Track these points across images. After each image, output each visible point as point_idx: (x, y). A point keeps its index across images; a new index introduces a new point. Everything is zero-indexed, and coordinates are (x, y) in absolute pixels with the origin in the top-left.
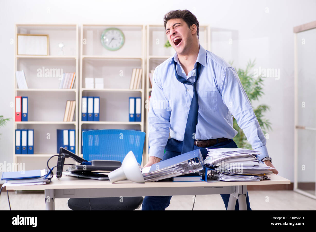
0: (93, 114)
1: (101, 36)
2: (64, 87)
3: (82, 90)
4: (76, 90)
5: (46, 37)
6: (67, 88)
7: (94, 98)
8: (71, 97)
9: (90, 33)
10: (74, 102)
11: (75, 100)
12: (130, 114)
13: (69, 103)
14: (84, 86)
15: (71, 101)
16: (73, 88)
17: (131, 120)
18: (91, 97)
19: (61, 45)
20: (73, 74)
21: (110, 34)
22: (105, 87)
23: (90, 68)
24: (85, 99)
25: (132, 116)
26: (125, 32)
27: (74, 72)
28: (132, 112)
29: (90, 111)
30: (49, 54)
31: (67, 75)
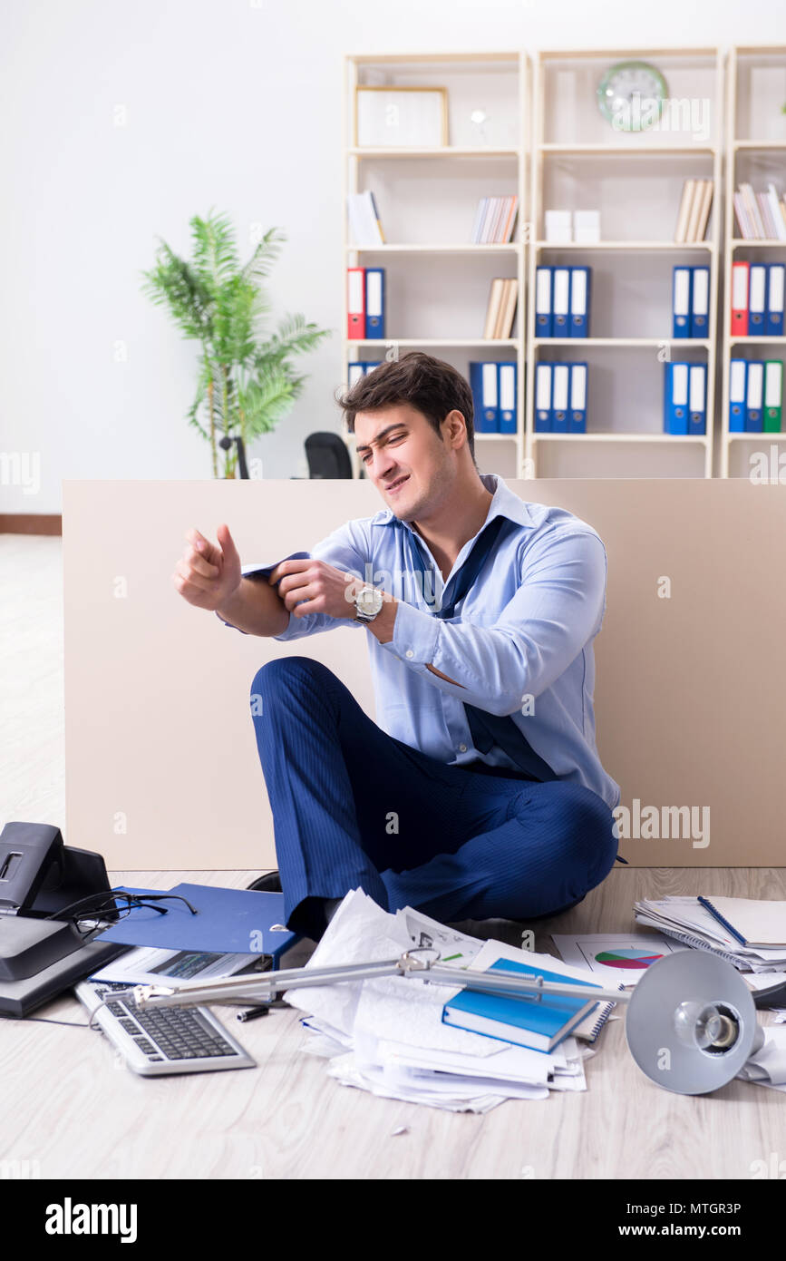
0: (569, 316)
1: (600, 87)
2: (484, 239)
3: (536, 245)
4: (518, 247)
5: (437, 96)
6: (494, 242)
7: (570, 270)
8: (505, 267)
9: (566, 81)
10: (514, 283)
11: (516, 278)
12: (676, 317)
13: (498, 284)
14: (542, 234)
15: (504, 279)
16: (512, 240)
17: (678, 332)
18: (562, 268)
19: (478, 117)
20: (509, 201)
21: (624, 81)
22: (603, 237)
23: (566, 182)
24: (545, 275)
25: (681, 322)
26: (670, 75)
27: (515, 196)
28: (682, 308)
29: (561, 309)
30: (449, 140)
31: (493, 201)
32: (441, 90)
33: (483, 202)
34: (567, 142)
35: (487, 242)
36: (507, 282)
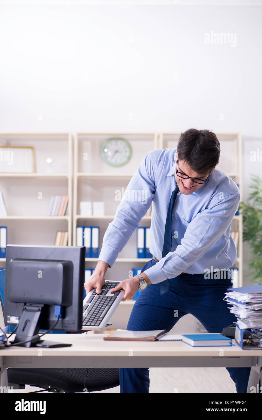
0: (91, 248)
1: (102, 148)
2: (53, 214)
3: (76, 217)
4: (68, 218)
5: (30, 151)
6: (58, 215)
7: (91, 228)
8: (63, 226)
9: (87, 145)
10: (66, 234)
11: (67, 231)
12: (138, 249)
13: (59, 234)
14: (78, 213)
15: (62, 232)
16: (65, 215)
17: (140, 256)
18: (88, 227)
19: (49, 161)
20: (64, 198)
21: (113, 146)
22: (106, 214)
23: (87, 189)
24: (80, 230)
25: (141, 251)
26: (133, 143)
27: (66, 194)
28: (141, 245)
29: (87, 245)
30: (35, 171)
31: (57, 198)
32: (32, 148)
33: (52, 198)
34: (88, 173)
35: (54, 215)
36: (63, 233)
